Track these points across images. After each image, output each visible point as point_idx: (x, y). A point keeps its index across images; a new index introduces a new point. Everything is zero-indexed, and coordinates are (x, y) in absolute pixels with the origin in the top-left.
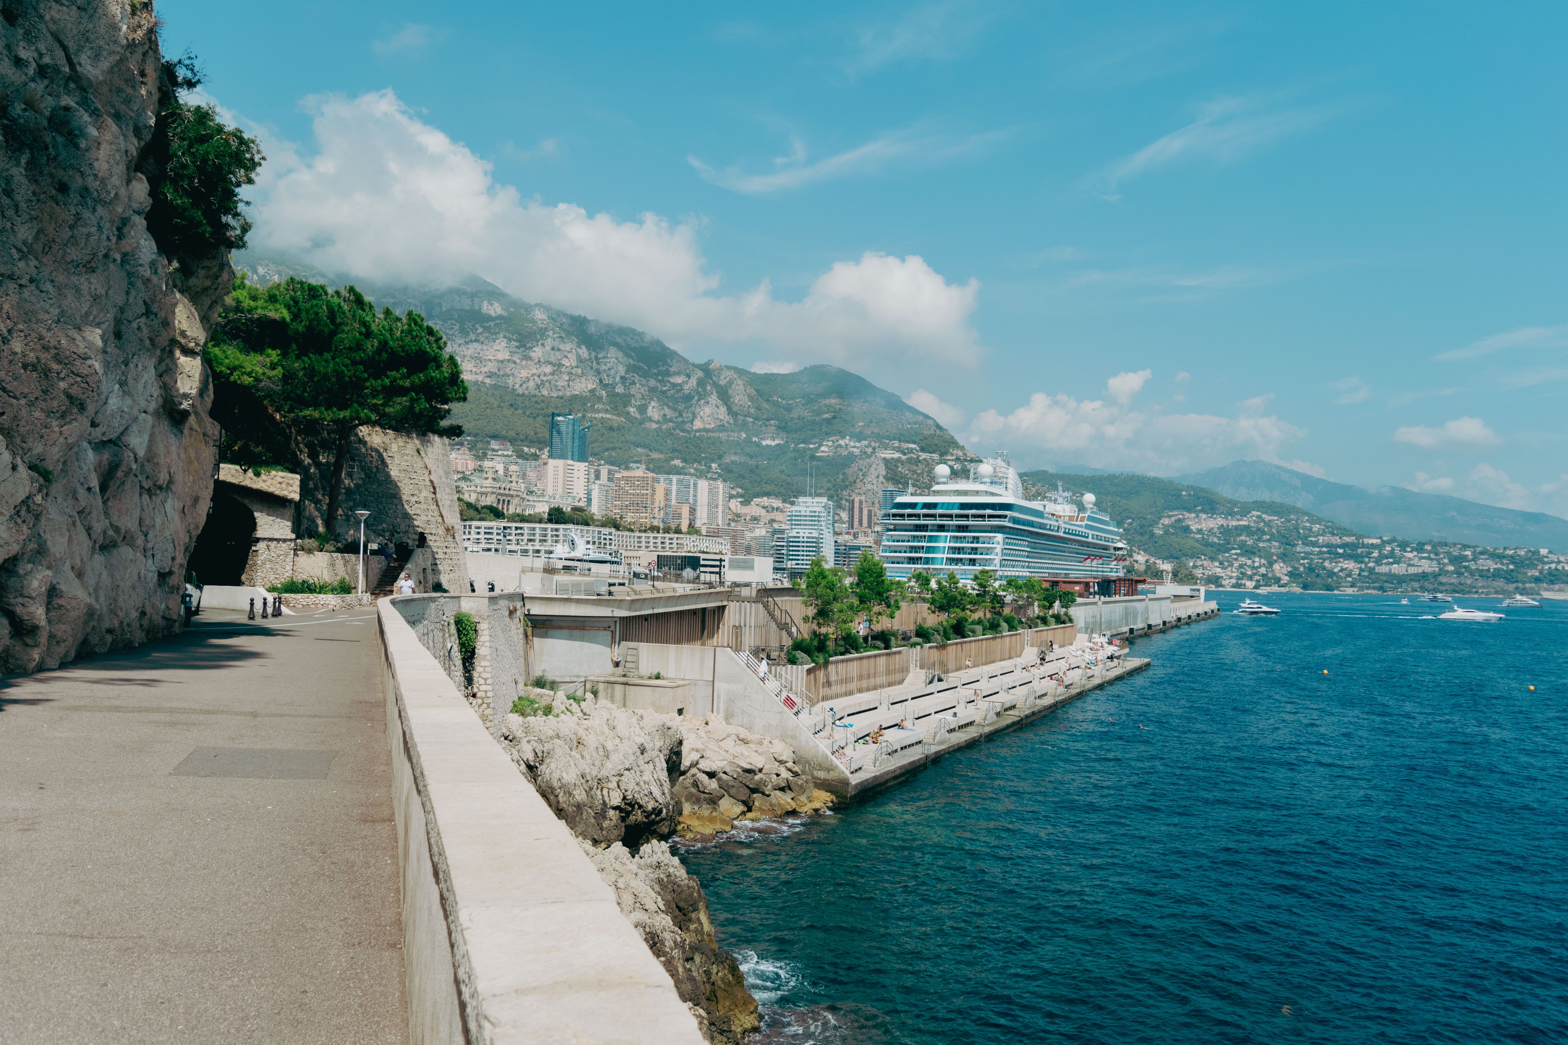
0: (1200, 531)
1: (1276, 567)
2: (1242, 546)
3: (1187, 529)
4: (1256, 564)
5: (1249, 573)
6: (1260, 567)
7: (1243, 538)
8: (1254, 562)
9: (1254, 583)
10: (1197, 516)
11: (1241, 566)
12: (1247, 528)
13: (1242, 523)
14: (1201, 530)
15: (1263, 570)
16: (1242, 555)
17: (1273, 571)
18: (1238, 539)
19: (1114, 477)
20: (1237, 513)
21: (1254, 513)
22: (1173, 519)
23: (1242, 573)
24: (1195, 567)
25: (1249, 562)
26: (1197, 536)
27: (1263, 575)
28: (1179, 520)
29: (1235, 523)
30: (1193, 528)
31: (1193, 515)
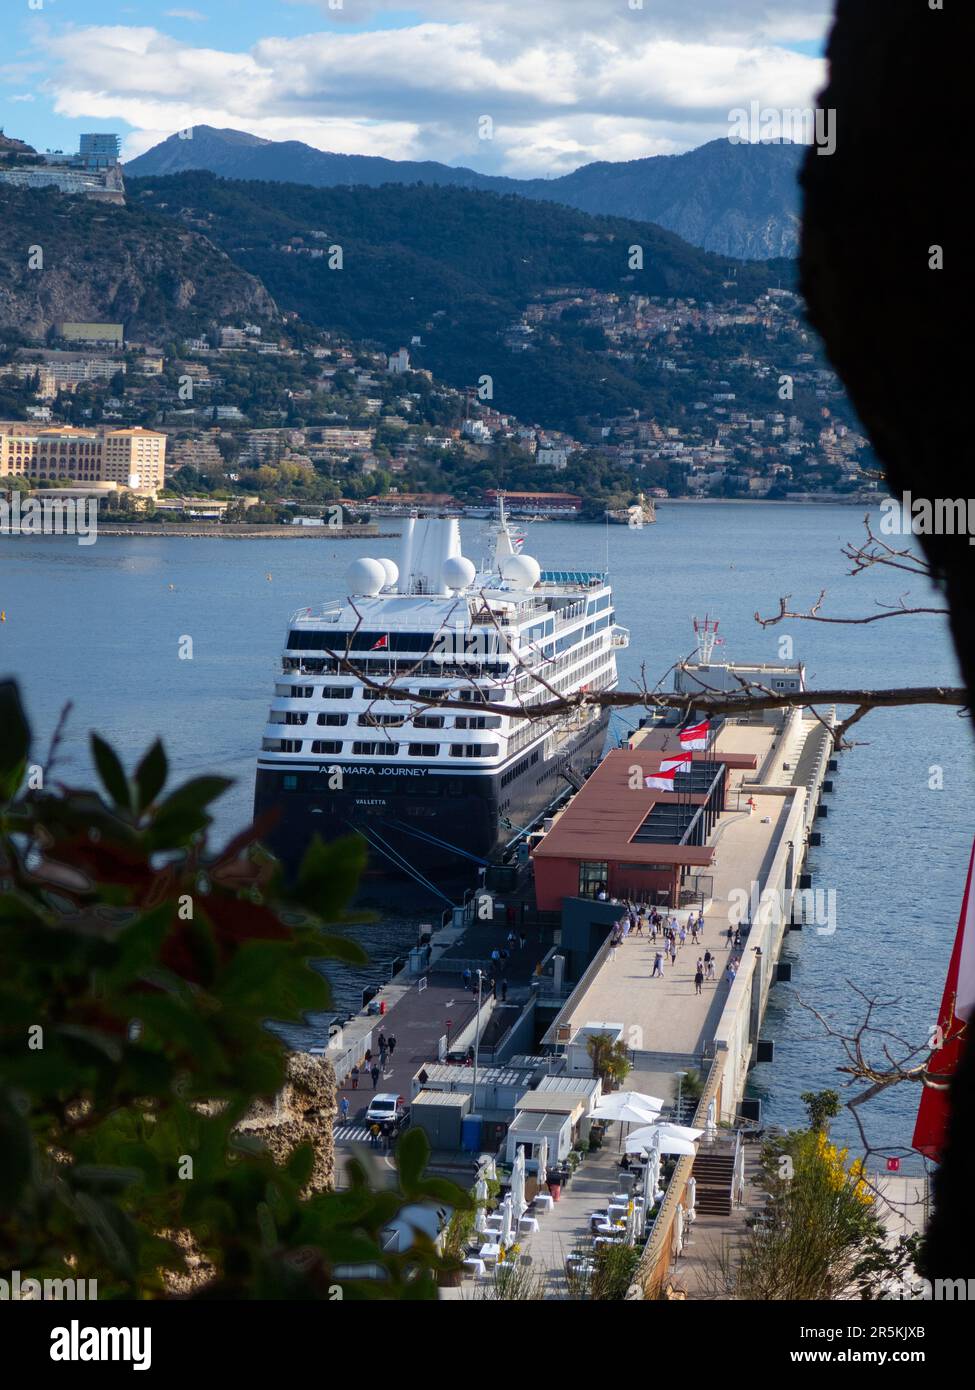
0: (628, 342)
1: (829, 436)
2: (740, 380)
3: (596, 339)
4: (778, 431)
5: (758, 454)
6: (785, 438)
7: (743, 360)
8: (770, 424)
9: (769, 483)
10: (623, 302)
11: (736, 436)
12: (754, 333)
13: (740, 320)
14: (635, 339)
15: (793, 448)
16: (738, 406)
17: (819, 451)
18: (733, 363)
19: (398, 189)
20: (730, 294)
21: (777, 292)
22: (559, 307)
23: (738, 454)
24: (614, 439)
25: (758, 424)
26: (628, 356)
27: (795, 461)
28: (572, 314)
29: (723, 320)
30: (612, 334)
31: (612, 299)
